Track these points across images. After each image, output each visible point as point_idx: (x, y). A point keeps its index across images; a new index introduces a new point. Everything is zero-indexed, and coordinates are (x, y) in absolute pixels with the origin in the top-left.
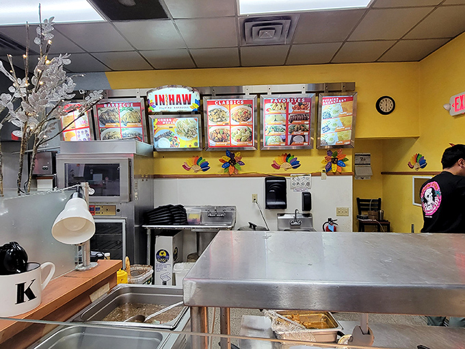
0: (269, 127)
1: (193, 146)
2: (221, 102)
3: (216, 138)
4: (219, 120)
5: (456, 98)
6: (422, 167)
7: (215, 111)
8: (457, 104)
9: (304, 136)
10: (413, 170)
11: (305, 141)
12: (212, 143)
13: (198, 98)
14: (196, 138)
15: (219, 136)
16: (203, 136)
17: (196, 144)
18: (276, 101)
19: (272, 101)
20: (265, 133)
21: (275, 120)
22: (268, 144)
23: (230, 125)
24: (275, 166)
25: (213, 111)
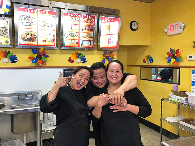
0: (67, 33)
1: (4, 43)
2: (30, 10)
3: (26, 38)
4: (28, 24)
5: (170, 26)
6: (151, 63)
7: (25, 17)
8: (171, 29)
9: (90, 41)
10: (146, 64)
11: (90, 44)
12: (21, 42)
13: (9, 4)
14: (7, 37)
15: (28, 37)
16: (14, 36)
17: (7, 42)
18: (72, 15)
19: (69, 14)
20: (64, 37)
21: (71, 29)
22: (66, 45)
23: (38, 29)
24: (71, 61)
25: (23, 16)
